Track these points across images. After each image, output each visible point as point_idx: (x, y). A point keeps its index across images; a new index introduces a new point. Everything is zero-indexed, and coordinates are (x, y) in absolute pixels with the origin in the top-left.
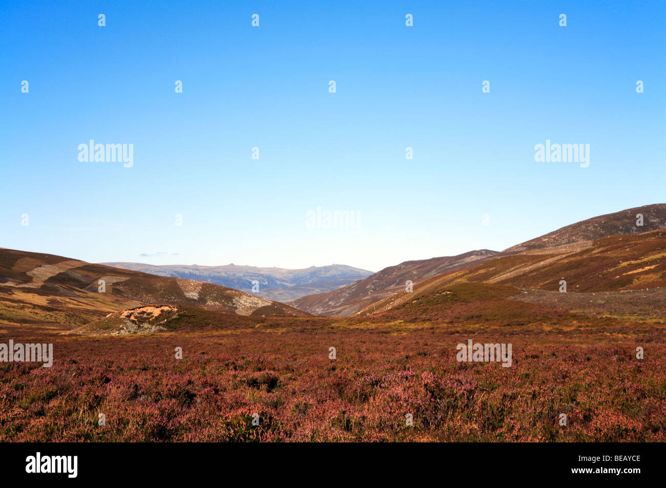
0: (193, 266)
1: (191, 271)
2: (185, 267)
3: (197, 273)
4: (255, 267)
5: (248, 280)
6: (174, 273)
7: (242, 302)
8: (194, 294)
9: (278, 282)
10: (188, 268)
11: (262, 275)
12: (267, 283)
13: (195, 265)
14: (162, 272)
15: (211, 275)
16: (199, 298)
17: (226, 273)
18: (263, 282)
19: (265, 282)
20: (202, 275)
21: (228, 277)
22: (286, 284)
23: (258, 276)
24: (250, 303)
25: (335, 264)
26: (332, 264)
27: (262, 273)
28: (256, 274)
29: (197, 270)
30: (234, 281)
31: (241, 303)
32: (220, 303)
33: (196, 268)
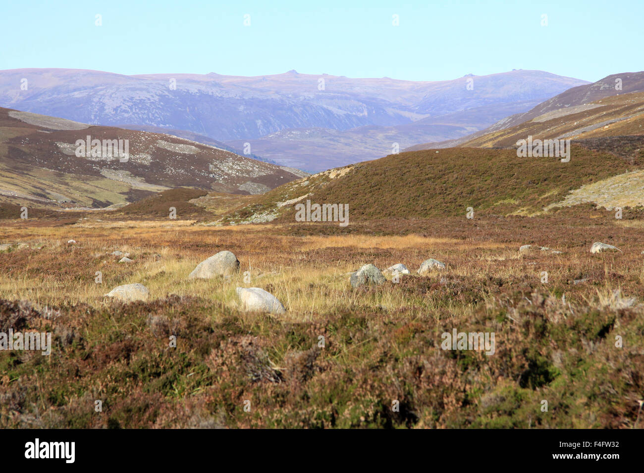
0: (207, 76)
1: (203, 88)
2: (191, 79)
3: (216, 92)
4: (342, 78)
5: (325, 106)
6: (167, 93)
7: (226, 169)
8: (143, 156)
9: (390, 111)
10: (198, 82)
11: (355, 96)
12: (366, 113)
13: (212, 75)
14: (141, 90)
15: (246, 98)
16: (151, 163)
17: (277, 93)
18: (359, 111)
19: (362, 112)
20: (226, 96)
21: (282, 101)
22: (406, 114)
23: (346, 98)
24: (238, 171)
25: (518, 69)
26: (511, 70)
27: (357, 90)
28: (342, 93)
29: (216, 85)
30: (295, 109)
31: (223, 171)
32: (186, 171)
33: (215, 81)
